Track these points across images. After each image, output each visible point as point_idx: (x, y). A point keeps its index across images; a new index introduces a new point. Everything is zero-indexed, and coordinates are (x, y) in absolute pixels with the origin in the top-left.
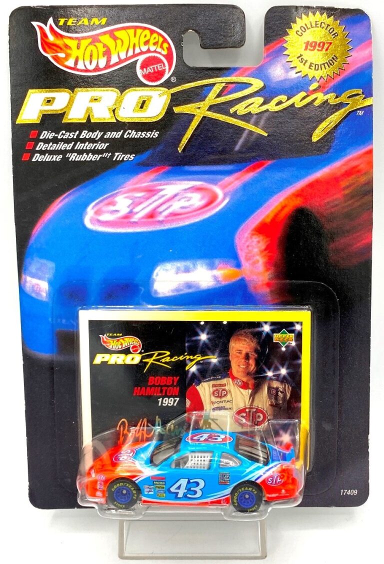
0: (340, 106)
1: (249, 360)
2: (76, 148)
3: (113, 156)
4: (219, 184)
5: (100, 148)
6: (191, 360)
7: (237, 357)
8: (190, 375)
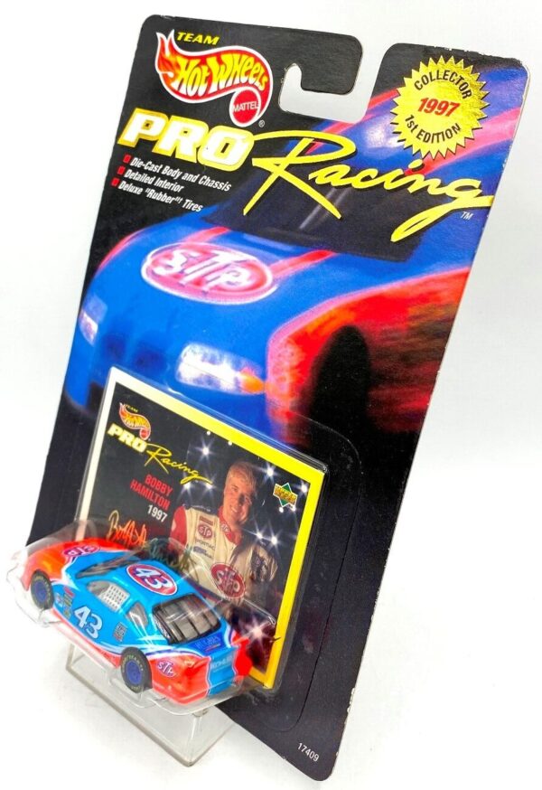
2: (155, 184)
4: (273, 265)
5: (175, 190)
6: (188, 475)
8: (183, 492)
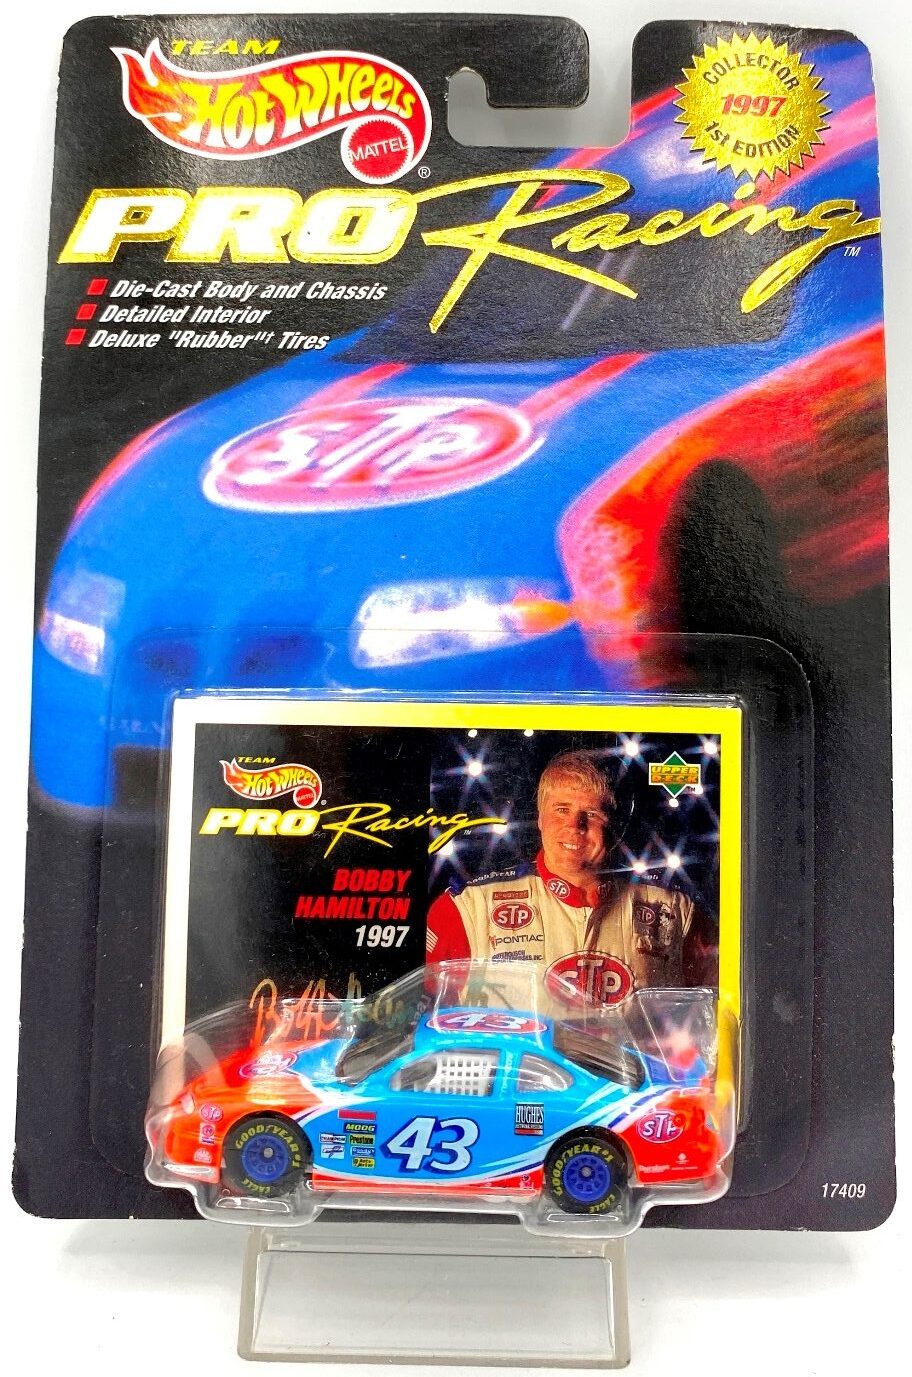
0: (808, 234)
1: (587, 830)
2: (192, 320)
3: (279, 337)
4: (524, 403)
5: (248, 321)
6: (443, 828)
7: (559, 821)
8: (437, 867)
